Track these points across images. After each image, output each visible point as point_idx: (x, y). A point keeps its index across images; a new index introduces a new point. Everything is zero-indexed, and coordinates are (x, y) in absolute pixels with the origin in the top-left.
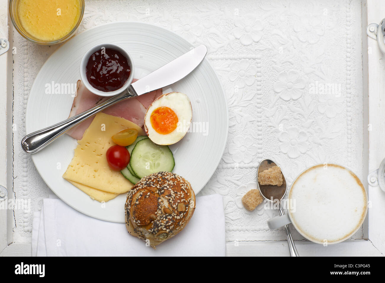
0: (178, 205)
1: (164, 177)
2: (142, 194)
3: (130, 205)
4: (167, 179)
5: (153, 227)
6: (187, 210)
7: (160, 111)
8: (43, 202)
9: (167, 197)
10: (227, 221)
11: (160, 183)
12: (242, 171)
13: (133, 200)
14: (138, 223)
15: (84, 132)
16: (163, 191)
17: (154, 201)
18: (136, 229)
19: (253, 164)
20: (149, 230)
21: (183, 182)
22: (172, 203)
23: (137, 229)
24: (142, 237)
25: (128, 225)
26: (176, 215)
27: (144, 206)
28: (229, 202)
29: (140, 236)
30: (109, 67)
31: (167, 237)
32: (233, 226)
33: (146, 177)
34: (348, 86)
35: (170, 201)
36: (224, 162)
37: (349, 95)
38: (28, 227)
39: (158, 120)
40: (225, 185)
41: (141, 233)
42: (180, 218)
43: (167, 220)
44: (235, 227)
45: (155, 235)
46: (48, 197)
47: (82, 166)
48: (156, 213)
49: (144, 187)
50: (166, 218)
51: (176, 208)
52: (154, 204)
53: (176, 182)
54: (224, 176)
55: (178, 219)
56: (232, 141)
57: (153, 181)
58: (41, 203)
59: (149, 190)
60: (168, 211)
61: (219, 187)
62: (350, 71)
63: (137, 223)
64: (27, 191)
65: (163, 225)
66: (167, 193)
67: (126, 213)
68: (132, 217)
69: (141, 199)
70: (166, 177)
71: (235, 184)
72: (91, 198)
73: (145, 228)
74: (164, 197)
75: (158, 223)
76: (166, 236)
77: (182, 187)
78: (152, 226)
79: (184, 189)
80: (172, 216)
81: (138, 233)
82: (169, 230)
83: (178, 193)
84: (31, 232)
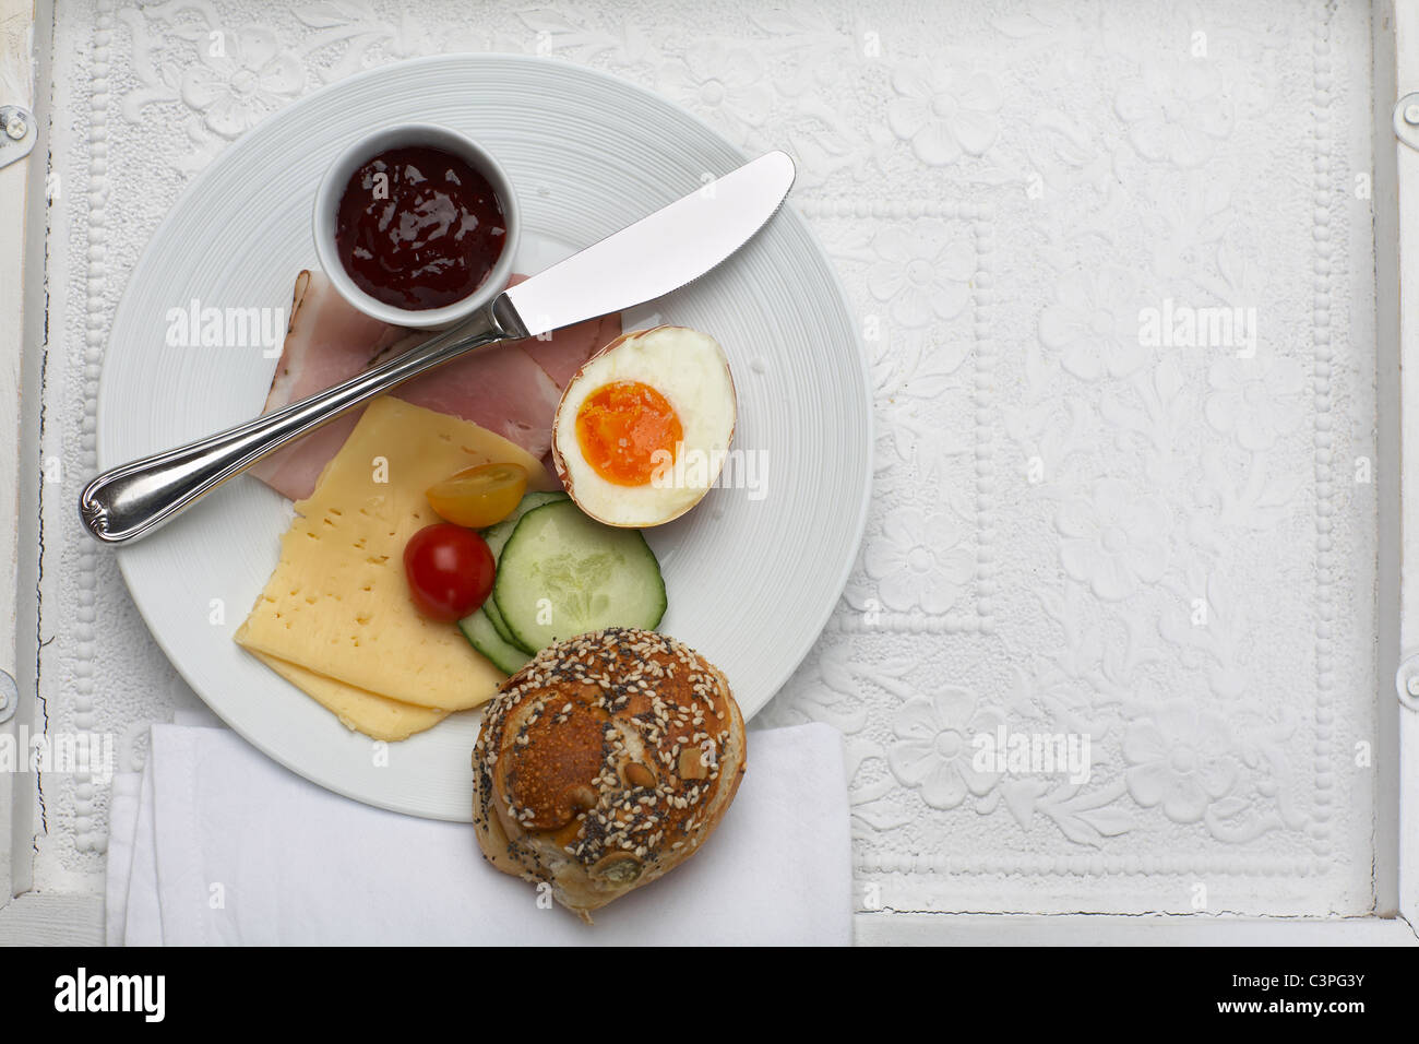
0: (678, 755)
1: (626, 645)
2: (542, 708)
3: (494, 749)
4: (639, 656)
5: (582, 837)
6: (713, 776)
7: (612, 396)
8: (150, 739)
9: (637, 721)
10: (859, 834)
11: (611, 667)
12: (916, 641)
13: (507, 733)
14: (527, 819)
15: (319, 470)
16: (623, 699)
17: (588, 735)
18: (516, 845)
19: (959, 616)
20: (569, 849)
21: (700, 669)
22: (659, 746)
23: (520, 843)
24: (537, 875)
25: (485, 827)
26: (672, 791)
27: (551, 754)
28: (866, 759)
29: (531, 872)
30: (423, 214)
31: (635, 878)
32: (878, 854)
33: (555, 647)
34: (1321, 333)
35: (652, 738)
36: (846, 609)
37: (1323, 367)
38: (94, 833)
39: (604, 430)
40: (851, 695)
41: (535, 858)
42: (689, 804)
43: (637, 809)
44: (887, 859)
45: (589, 868)
46: (171, 721)
47: (311, 601)
48: (595, 781)
49: (548, 684)
50: (634, 802)
51: (672, 766)
52: (590, 748)
53: (672, 665)
54: (849, 660)
55: (679, 807)
56: (879, 529)
57: (583, 661)
58: (145, 742)
59: (568, 695)
60: (641, 774)
61: (827, 700)
62: (1328, 274)
63: (522, 817)
64: (92, 696)
65: (622, 829)
66: (637, 708)
67: (479, 783)
68: (501, 796)
69: (537, 725)
70: (634, 648)
71: (888, 692)
72: (343, 724)
73: (553, 840)
74: (626, 722)
75: (603, 819)
76: (633, 874)
77: (697, 687)
78: (581, 832)
79: (703, 693)
80: (658, 797)
81: (524, 862)
82: (645, 849)
83: (683, 709)
84: (103, 853)
